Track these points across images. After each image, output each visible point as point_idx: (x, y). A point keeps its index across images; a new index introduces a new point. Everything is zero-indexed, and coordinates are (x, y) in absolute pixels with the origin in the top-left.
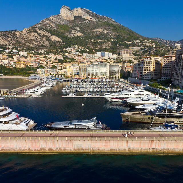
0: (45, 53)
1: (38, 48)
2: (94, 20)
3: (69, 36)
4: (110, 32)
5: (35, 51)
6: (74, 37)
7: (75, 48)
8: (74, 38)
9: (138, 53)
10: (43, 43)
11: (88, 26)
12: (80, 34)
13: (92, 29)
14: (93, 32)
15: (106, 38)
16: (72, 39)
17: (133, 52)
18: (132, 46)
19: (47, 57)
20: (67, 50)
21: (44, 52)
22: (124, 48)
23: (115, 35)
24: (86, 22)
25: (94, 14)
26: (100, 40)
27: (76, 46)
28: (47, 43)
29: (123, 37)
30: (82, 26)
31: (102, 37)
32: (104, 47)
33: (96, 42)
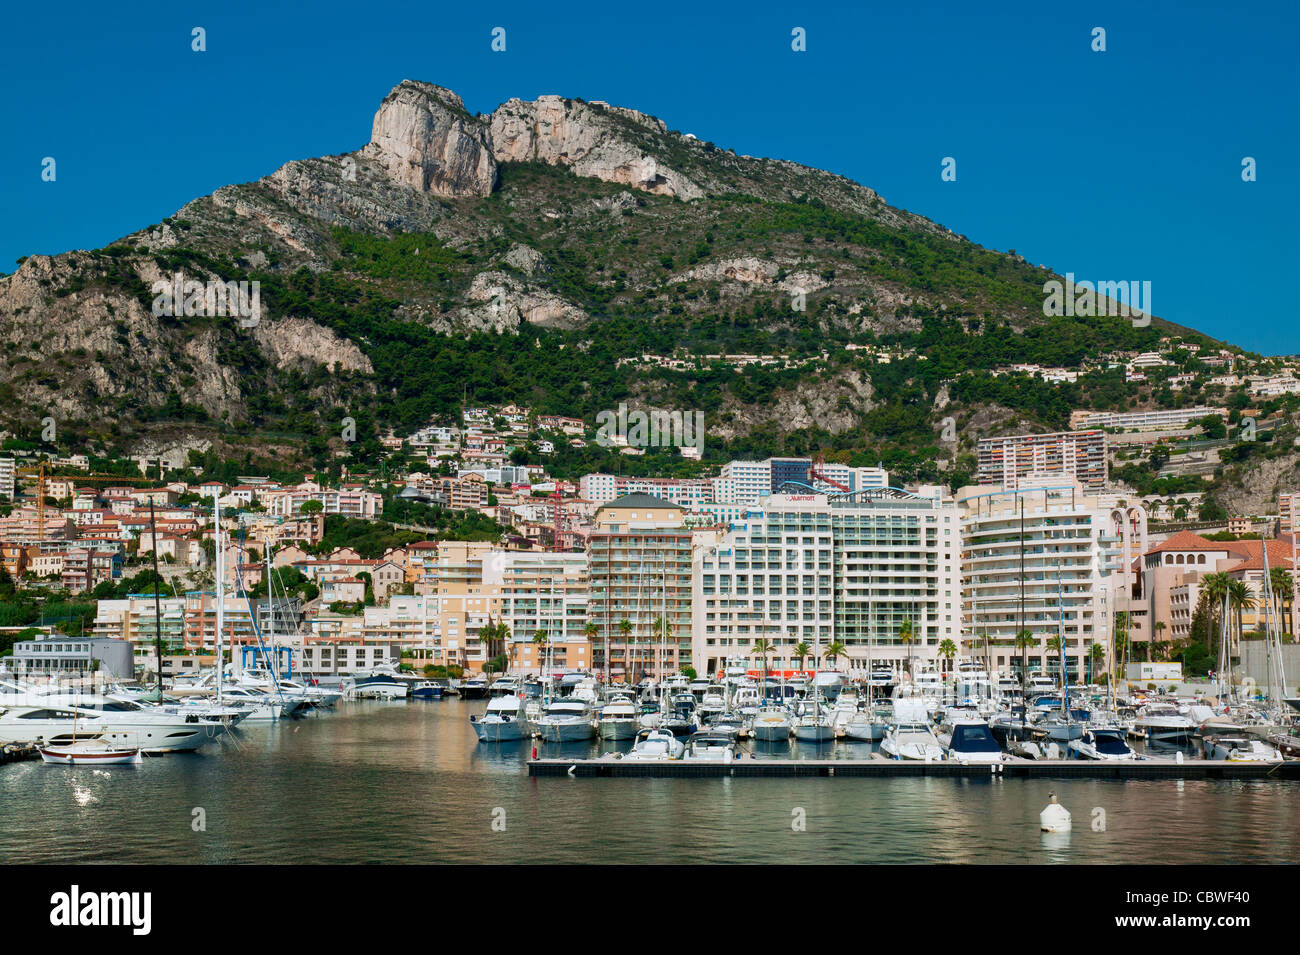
0: (198, 471)
1: (127, 429)
2: (691, 192)
3: (439, 326)
4: (845, 282)
5: (102, 454)
6: (493, 331)
7: (501, 424)
8: (485, 343)
9: (1178, 466)
10: (188, 383)
11: (635, 242)
12: (547, 310)
13: (668, 265)
14: (682, 288)
15: (818, 335)
16: (472, 355)
17: (1119, 464)
18: (1100, 408)
19: (209, 501)
20: (413, 449)
21: (179, 466)
22: (1012, 425)
23: (904, 311)
24: (606, 212)
25: (687, 146)
26: (753, 359)
27: (511, 413)
28: (217, 386)
29: (992, 328)
30: (572, 239)
31: (772, 330)
32: (800, 422)
33: (709, 378)
